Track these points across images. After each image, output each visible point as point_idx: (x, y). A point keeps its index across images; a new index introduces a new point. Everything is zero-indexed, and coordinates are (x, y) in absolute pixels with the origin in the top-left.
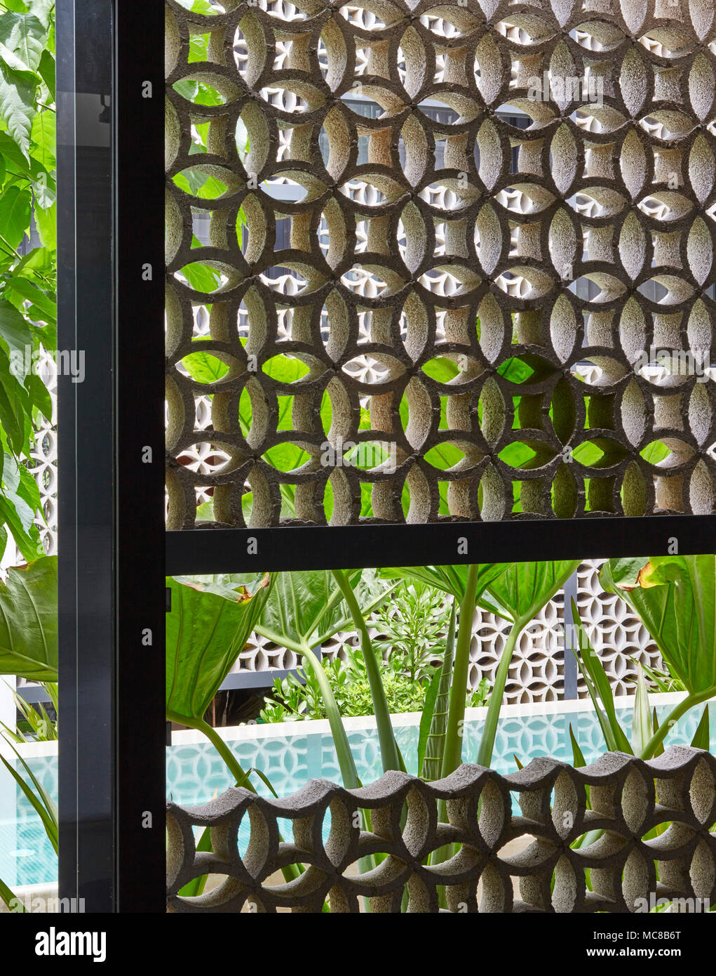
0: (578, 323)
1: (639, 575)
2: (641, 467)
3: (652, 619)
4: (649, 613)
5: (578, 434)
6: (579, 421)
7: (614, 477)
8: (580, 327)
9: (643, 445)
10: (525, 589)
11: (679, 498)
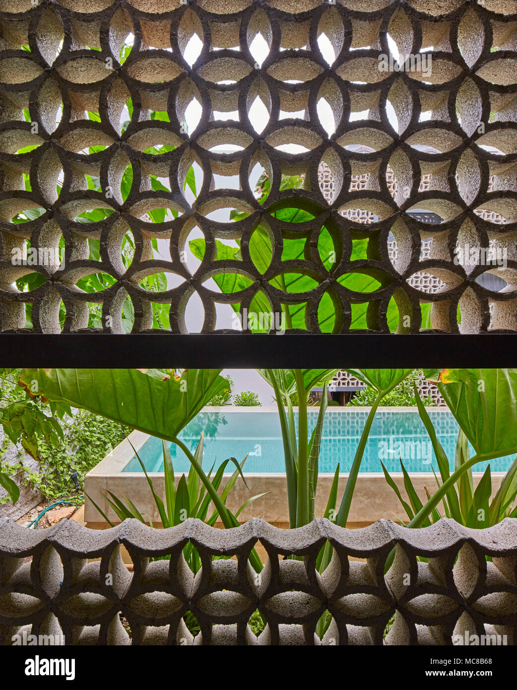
0: (345, 171)
1: (440, 375)
2: (407, 292)
3: (451, 403)
4: (449, 399)
5: (343, 263)
6: (346, 253)
7: (380, 300)
8: (348, 174)
9: (408, 273)
10: (385, 376)
11: (447, 319)
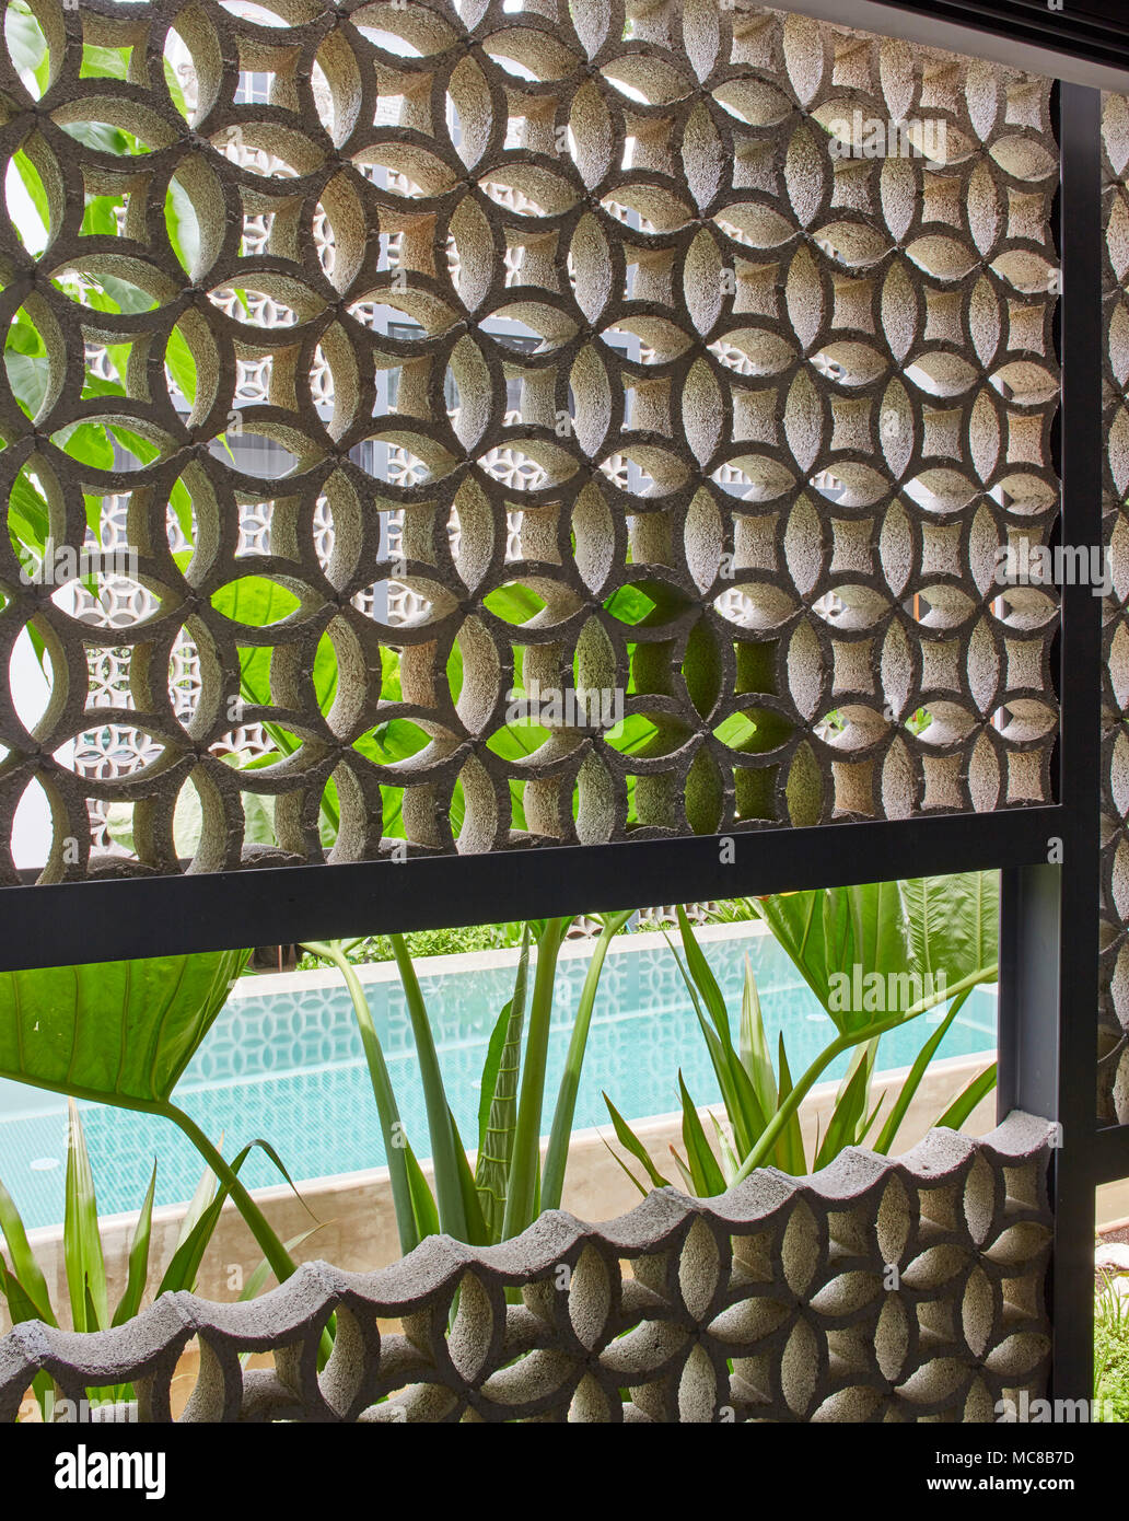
0: (724, 532)
2: (815, 750)
3: (790, 934)
4: (788, 926)
5: (724, 701)
6: (727, 683)
7: (777, 766)
8: (728, 538)
9: (817, 717)
11: (867, 793)
